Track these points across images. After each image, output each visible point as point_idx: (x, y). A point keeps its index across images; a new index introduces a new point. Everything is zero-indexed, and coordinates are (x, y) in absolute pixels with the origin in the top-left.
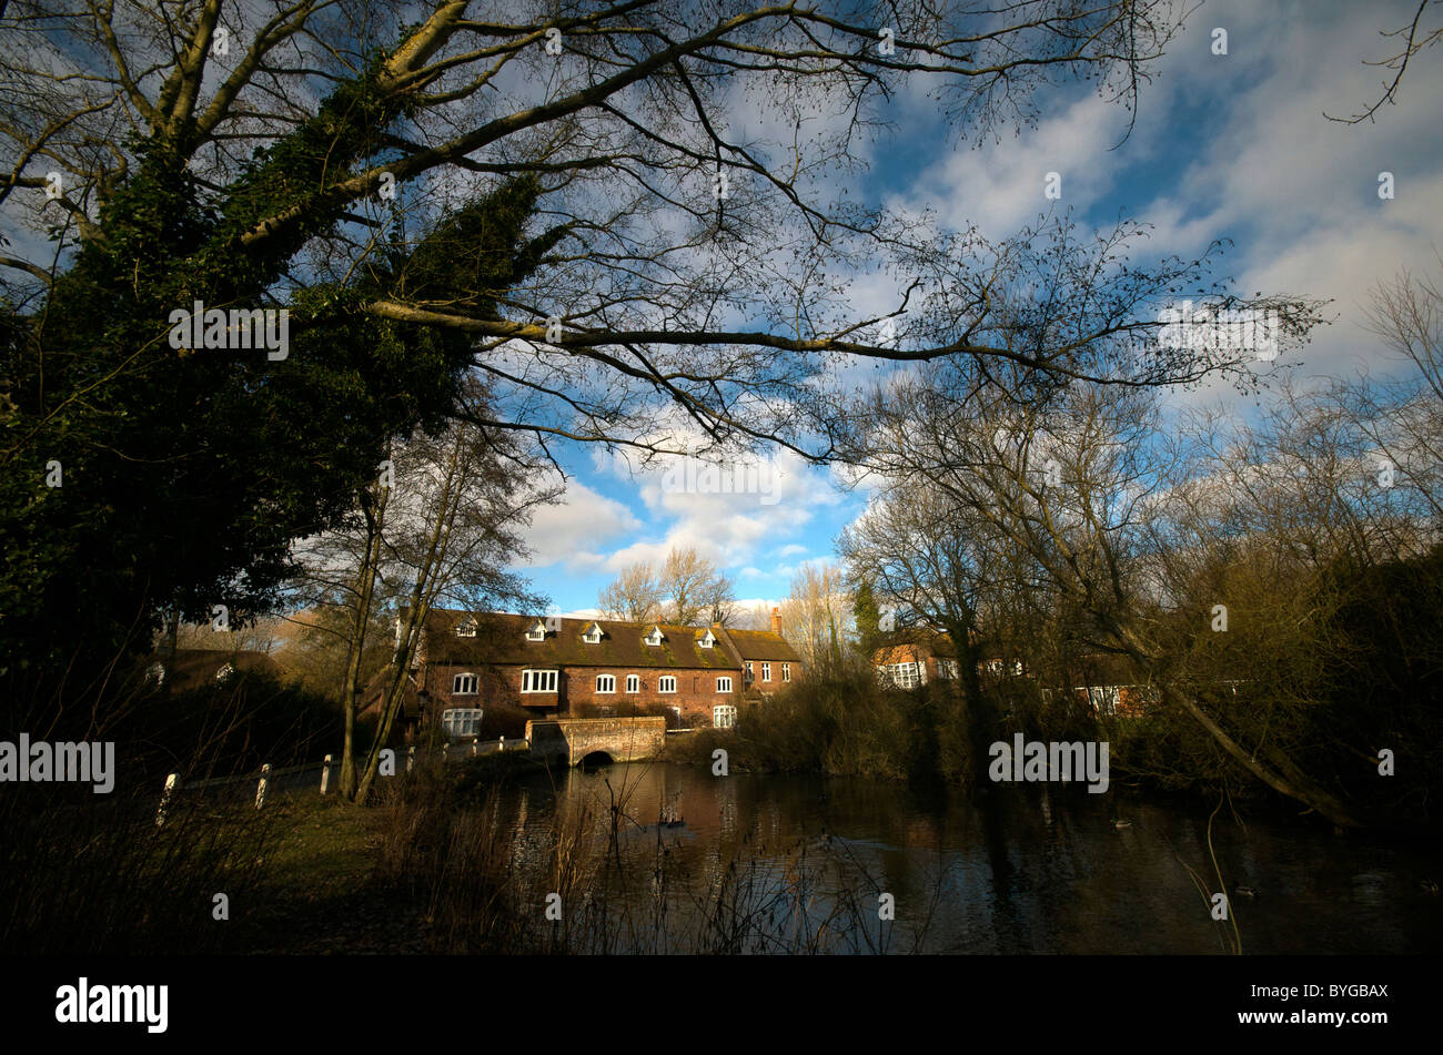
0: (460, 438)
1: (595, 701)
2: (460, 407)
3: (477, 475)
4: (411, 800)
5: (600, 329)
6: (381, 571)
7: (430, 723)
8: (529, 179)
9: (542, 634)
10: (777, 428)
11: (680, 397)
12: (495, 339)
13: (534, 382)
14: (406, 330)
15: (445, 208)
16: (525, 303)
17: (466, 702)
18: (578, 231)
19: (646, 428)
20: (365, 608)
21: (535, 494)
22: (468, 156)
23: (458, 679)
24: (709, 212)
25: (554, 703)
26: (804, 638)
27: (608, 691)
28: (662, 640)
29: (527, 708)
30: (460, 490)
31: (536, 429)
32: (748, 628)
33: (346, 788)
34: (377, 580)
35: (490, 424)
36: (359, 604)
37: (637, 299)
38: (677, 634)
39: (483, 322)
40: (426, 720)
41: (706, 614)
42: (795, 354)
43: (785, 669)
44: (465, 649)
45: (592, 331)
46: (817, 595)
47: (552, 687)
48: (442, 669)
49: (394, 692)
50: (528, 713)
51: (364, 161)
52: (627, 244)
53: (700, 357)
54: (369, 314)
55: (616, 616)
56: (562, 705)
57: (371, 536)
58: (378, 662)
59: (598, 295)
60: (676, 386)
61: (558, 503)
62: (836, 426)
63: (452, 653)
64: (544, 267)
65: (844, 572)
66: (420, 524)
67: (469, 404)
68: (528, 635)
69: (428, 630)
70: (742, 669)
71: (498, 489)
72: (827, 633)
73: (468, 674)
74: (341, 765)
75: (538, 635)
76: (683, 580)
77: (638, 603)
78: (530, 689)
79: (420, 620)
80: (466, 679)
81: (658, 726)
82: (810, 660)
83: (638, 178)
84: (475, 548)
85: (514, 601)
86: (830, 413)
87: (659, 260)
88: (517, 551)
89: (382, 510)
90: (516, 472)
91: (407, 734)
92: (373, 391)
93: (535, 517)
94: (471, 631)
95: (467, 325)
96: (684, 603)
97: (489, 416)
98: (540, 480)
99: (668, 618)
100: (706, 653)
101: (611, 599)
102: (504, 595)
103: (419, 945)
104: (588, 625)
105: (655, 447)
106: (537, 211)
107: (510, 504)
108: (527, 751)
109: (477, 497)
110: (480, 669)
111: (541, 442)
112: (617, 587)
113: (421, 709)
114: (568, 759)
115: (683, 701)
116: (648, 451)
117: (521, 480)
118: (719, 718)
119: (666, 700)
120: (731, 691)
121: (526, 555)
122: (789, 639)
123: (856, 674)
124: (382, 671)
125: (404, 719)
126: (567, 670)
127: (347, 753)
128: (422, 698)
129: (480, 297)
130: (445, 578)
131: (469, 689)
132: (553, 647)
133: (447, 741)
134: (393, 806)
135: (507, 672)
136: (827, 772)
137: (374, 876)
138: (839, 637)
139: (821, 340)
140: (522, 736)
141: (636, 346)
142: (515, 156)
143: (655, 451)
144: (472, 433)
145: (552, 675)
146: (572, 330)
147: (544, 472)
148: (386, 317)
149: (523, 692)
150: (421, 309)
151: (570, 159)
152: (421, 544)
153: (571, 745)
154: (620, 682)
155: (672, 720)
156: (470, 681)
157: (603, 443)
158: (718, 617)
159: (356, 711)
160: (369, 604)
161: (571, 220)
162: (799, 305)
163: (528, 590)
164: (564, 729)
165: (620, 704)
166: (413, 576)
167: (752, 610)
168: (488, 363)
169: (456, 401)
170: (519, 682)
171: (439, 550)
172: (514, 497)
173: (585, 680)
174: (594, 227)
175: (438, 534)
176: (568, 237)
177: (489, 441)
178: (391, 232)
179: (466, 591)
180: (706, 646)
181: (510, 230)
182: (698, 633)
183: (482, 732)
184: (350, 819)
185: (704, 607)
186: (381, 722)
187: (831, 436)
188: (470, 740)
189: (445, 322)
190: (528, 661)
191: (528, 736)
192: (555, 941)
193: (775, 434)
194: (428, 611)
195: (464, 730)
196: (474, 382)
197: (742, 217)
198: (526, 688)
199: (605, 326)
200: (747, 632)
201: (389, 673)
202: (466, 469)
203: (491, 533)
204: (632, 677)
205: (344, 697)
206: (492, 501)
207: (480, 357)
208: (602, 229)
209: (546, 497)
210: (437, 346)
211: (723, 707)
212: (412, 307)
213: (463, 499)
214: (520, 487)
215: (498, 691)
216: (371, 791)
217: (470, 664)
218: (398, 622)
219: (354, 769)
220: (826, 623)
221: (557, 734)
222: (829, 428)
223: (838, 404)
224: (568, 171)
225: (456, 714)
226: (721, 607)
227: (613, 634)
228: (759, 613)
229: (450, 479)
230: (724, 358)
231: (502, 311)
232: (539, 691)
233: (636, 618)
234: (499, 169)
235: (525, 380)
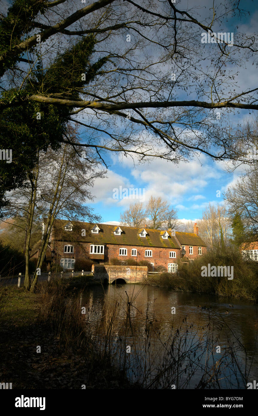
0: (65, 151)
1: (119, 258)
2: (65, 138)
3: (72, 166)
4: (50, 292)
5: (122, 102)
6: (37, 204)
7: (56, 263)
8: (91, 36)
9: (98, 231)
10: (200, 144)
11: (157, 132)
12: (79, 109)
13: (94, 126)
14: (44, 107)
15: (58, 53)
16: (91, 93)
17: (69, 256)
18: (112, 59)
19: (141, 145)
20: (31, 218)
21: (95, 173)
22: (66, 29)
23: (66, 247)
24: (170, 45)
25: (103, 258)
26: (208, 236)
27: (124, 255)
28: (146, 235)
29: (92, 260)
30: (65, 172)
31: (96, 147)
32: (184, 231)
33: (27, 286)
34: (35, 207)
35: (77, 145)
36: (29, 216)
37: (137, 88)
38: (153, 233)
39: (75, 102)
40: (54, 262)
41: (165, 225)
42: (209, 109)
43: (199, 249)
44: (69, 235)
45: (119, 103)
46: (215, 218)
47: (102, 252)
48: (60, 243)
49: (43, 251)
50: (92, 262)
51: (26, 34)
52: (132, 63)
53: (165, 113)
54: (30, 101)
55: (127, 224)
56: (106, 259)
57: (33, 190)
58: (36, 239)
59: (122, 87)
60: (155, 127)
61: (104, 177)
62: (227, 143)
63: (64, 237)
64: (98, 76)
65: (227, 208)
66: (51, 186)
67: (68, 136)
68: (92, 231)
69: (54, 227)
70: (180, 249)
71: (80, 171)
72: (219, 235)
73: (69, 245)
74: (25, 277)
75: (96, 231)
76: (155, 210)
77: (137, 219)
78: (93, 253)
79: (51, 223)
80: (69, 247)
81: (144, 270)
82: (211, 246)
83: (138, 32)
84: (72, 195)
85: (87, 217)
86: (225, 137)
87: (147, 70)
88: (88, 197)
89: (37, 180)
90: (87, 164)
91: (47, 267)
92: (32, 132)
93: (95, 183)
94: (70, 228)
95: (68, 103)
96: (156, 220)
97: (76, 141)
98: (97, 168)
99: (149, 226)
100: (165, 241)
101: (125, 217)
102: (83, 215)
103: (54, 347)
104: (116, 228)
105: (145, 153)
106: (94, 51)
107: (85, 178)
108: (93, 277)
109: (72, 175)
110: (74, 243)
111: (97, 152)
112: (128, 212)
113: (53, 258)
114: (108, 281)
115: (155, 260)
116: (142, 155)
117: (89, 168)
118: (170, 269)
119: (148, 259)
120: (175, 257)
121: (91, 199)
122: (201, 237)
123: (232, 254)
124: (38, 242)
125: (47, 261)
126: (108, 246)
127: (27, 273)
128: (53, 253)
129: (73, 91)
130: (60, 207)
131: (70, 251)
132: (102, 236)
133: (62, 271)
134: (43, 294)
135: (85, 245)
136: (218, 294)
137: (38, 320)
138: (224, 237)
139: (222, 102)
140: (90, 270)
141: (137, 109)
142: (85, 27)
143: (145, 155)
144: (70, 149)
145: (102, 247)
146: (110, 103)
147: (98, 164)
148: (37, 101)
149: (90, 253)
150: (50, 97)
151: (109, 26)
152: (51, 194)
153: (109, 275)
154: (129, 251)
155: (150, 268)
156: (70, 248)
157: (123, 152)
158: (171, 226)
159: (29, 257)
160: (33, 217)
161: (109, 54)
162: (212, 87)
163: (92, 213)
164: (107, 269)
165: (129, 260)
166: (49, 206)
167: (185, 224)
168: (76, 119)
169: (64, 136)
170: (89, 249)
171: (58, 196)
172: (86, 175)
173: (115, 250)
174: (118, 57)
175: (57, 190)
176: (108, 62)
177: (76, 152)
178: (37, 65)
179: (68, 213)
180: (165, 238)
181: (83, 61)
182: (162, 233)
183: (75, 268)
184: (29, 297)
185: (164, 222)
186: (38, 262)
187: (225, 147)
188: (71, 271)
189: (59, 102)
190: (92, 241)
191: (93, 270)
192: (106, 352)
193: (199, 147)
194: (55, 220)
195: (68, 267)
196: (70, 128)
197: (185, 46)
198: (92, 252)
199: (124, 101)
200: (183, 233)
201: (41, 243)
202: (67, 163)
203: (77, 189)
204: (134, 249)
205: (25, 252)
206: (78, 177)
207: (73, 117)
208: (122, 57)
209: (99, 175)
210: (56, 113)
211: (172, 264)
212: (47, 96)
213: (66, 175)
214: (89, 171)
215: (81, 253)
216: (35, 287)
217: (70, 241)
218: (43, 224)
219: (30, 278)
220: (218, 230)
221: (104, 271)
222: (224, 143)
223: (228, 132)
224: (107, 32)
225: (65, 260)
226: (172, 222)
227: (126, 232)
228: (189, 225)
229: (61, 167)
230: (176, 113)
231: (81, 96)
232: (97, 253)
233: (136, 225)
234: (80, 33)
235: (91, 126)
